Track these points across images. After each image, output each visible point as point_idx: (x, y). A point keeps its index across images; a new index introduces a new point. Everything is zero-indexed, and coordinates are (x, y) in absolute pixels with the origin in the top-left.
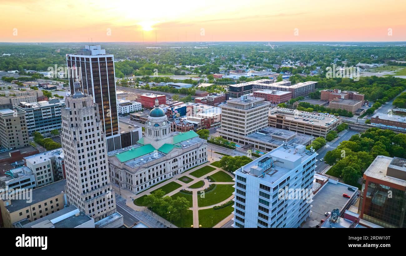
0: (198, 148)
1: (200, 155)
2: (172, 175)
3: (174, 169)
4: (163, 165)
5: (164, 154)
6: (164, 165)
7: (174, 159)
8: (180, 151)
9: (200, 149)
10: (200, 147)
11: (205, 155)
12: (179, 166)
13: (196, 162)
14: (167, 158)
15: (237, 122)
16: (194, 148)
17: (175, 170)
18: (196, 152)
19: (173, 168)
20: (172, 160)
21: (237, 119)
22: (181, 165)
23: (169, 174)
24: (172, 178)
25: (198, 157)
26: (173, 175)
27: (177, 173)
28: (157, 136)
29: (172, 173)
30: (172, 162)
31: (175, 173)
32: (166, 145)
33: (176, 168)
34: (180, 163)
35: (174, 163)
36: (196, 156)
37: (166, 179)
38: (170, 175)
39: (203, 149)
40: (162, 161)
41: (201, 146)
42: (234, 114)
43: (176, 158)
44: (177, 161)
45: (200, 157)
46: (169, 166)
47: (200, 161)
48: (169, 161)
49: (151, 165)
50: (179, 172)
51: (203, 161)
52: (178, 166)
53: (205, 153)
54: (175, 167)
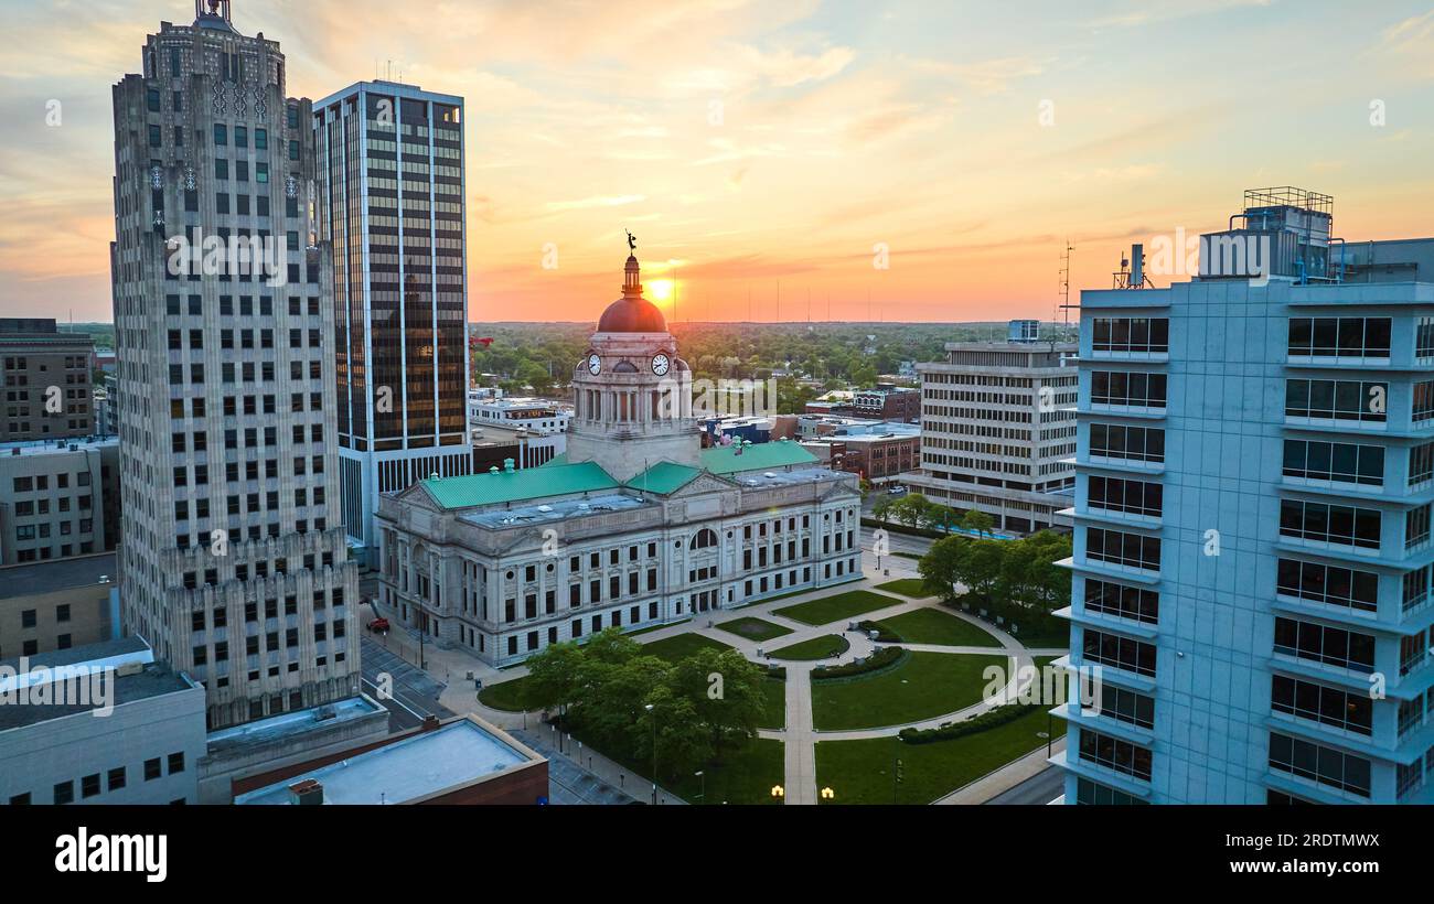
0: (817, 501)
1: (826, 538)
2: (687, 610)
3: (698, 583)
4: (643, 551)
5: (654, 499)
6: (652, 550)
7: (699, 528)
8: (733, 499)
9: (825, 507)
10: (825, 497)
11: (850, 545)
12: (725, 570)
13: (807, 571)
14: (667, 518)
15: (996, 432)
16: (799, 500)
17: (701, 586)
18: (806, 519)
19: (692, 573)
20: (694, 531)
21: (996, 415)
22: (734, 567)
23: (673, 601)
24: (689, 620)
25: (817, 548)
26: (693, 610)
27: (714, 606)
28: (624, 418)
29: (687, 599)
30: (687, 543)
31: (704, 603)
32: (663, 468)
33: (710, 580)
34: (727, 556)
35: (698, 552)
36: (806, 542)
37: (655, 622)
38: (678, 605)
39: (839, 514)
40: (642, 525)
41: (830, 493)
42: (983, 397)
43: (710, 526)
44: (714, 542)
45: (826, 551)
46: (678, 562)
47: (828, 567)
48: (674, 533)
49: (583, 534)
50: (723, 600)
51: (840, 571)
52: (719, 572)
53: (850, 533)
54: (703, 574)
